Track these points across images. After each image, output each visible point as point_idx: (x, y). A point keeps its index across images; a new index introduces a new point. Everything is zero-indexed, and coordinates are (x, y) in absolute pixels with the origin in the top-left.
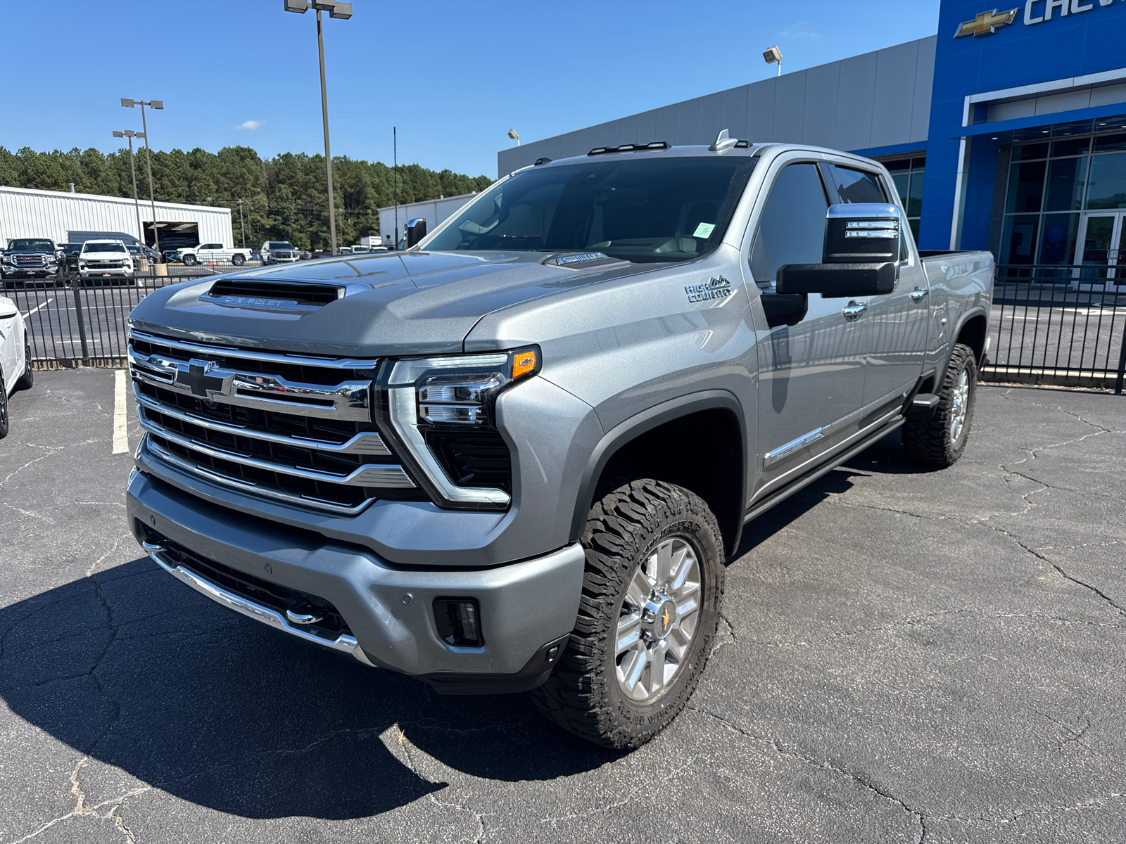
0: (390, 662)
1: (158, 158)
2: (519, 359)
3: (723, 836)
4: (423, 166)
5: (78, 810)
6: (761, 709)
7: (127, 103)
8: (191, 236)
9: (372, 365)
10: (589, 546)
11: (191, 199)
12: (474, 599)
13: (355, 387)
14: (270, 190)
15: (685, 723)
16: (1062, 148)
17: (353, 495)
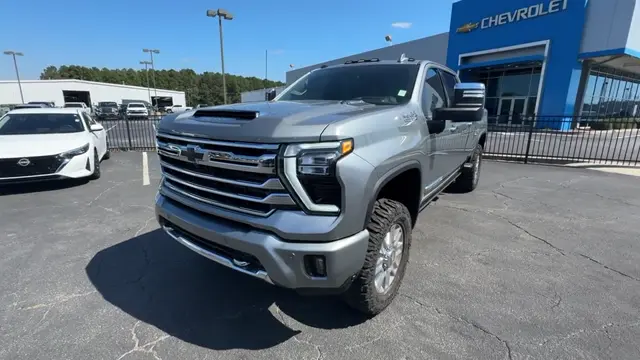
0: (282, 283)
1: (157, 72)
2: (345, 144)
3: (425, 355)
4: (257, 77)
5: (136, 348)
6: (426, 294)
7: (145, 51)
8: (169, 102)
9: (277, 147)
10: (370, 230)
11: (169, 88)
12: (323, 256)
13: (265, 158)
14: (200, 85)
15: (397, 301)
16: (493, 74)
17: (265, 208)
